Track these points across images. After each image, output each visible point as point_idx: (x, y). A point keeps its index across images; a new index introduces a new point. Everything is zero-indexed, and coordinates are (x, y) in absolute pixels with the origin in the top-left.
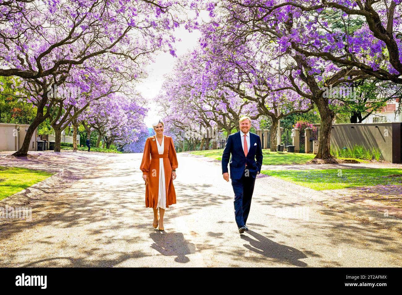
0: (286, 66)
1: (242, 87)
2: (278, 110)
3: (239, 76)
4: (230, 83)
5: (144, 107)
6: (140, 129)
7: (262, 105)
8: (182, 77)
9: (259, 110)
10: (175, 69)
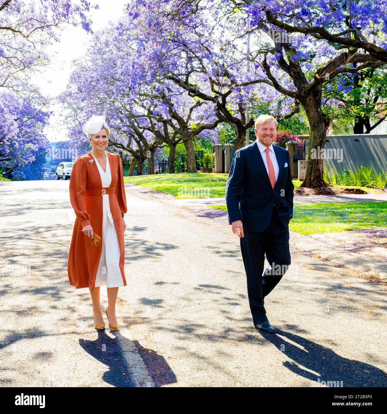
0: (259, 48)
1: (193, 79)
2: (246, 114)
3: (187, 63)
4: (173, 74)
5: (44, 110)
6: (38, 143)
7: (221, 107)
8: (100, 64)
9: (218, 115)
10: (90, 51)
